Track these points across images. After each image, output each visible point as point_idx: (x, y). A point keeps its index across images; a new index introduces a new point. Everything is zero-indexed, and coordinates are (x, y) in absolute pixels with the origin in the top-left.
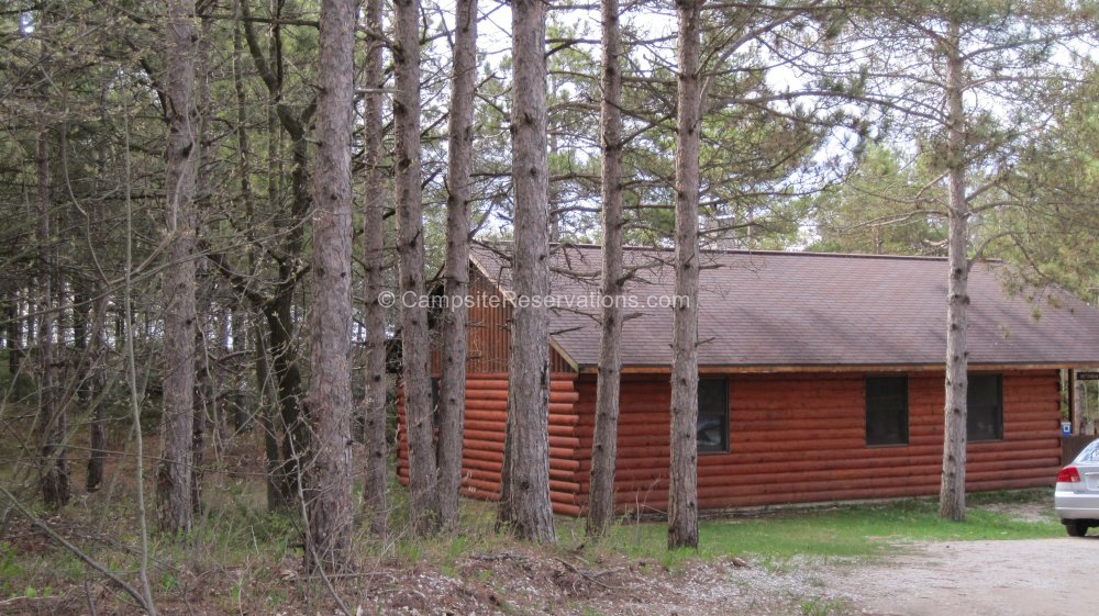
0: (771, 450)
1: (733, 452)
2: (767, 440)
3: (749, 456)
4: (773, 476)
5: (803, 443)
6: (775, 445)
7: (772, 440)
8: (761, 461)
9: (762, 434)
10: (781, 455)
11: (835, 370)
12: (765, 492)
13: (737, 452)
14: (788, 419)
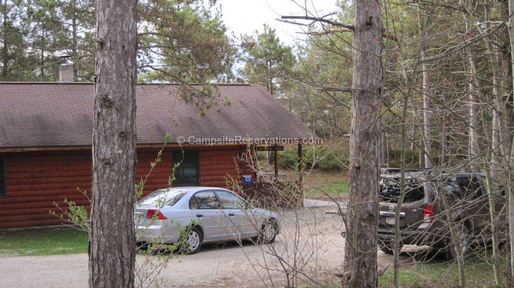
0: (35, 195)
1: (8, 197)
2: (31, 189)
3: (20, 199)
4: (36, 210)
5: (57, 191)
6: (38, 192)
7: (36, 190)
8: (28, 202)
9: (28, 186)
10: (42, 198)
11: (68, 149)
12: (32, 219)
13: (11, 197)
14: (47, 177)
